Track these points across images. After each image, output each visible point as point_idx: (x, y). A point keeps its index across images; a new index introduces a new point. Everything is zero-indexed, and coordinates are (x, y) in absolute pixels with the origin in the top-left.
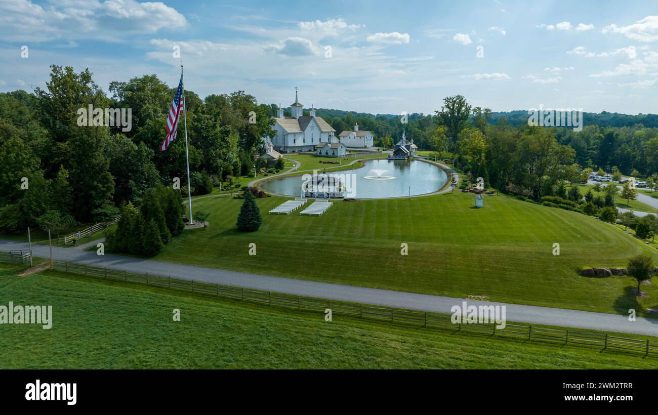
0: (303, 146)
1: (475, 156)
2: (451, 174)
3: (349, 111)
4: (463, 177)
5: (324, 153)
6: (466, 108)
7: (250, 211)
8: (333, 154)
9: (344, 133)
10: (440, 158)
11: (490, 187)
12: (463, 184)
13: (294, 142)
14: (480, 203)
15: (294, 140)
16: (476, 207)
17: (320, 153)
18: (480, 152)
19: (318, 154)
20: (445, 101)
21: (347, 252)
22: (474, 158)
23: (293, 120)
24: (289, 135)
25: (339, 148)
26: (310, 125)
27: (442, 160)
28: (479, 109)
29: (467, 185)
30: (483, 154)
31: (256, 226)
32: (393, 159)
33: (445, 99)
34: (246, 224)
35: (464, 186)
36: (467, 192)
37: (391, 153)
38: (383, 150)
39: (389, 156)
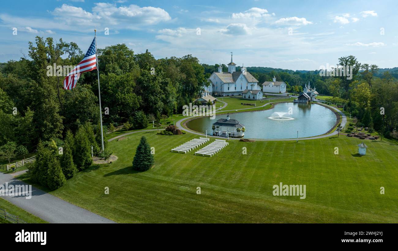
0: (235, 92)
1: (362, 103)
2: (341, 117)
3: (277, 68)
4: (350, 120)
5: (247, 97)
6: (357, 65)
7: (142, 153)
8: (254, 98)
9: (266, 83)
10: (334, 102)
11: (374, 131)
12: (349, 129)
13: (229, 89)
14: (363, 151)
15: (229, 88)
16: (358, 155)
17: (245, 97)
18: (366, 99)
19: (243, 97)
20: (340, 60)
21: (213, 206)
22: (360, 104)
23: (229, 74)
24: (224, 85)
25: (258, 94)
26: (240, 77)
27: (335, 104)
28: (367, 65)
29: (352, 129)
30: (369, 101)
31: (146, 166)
32: (297, 103)
33: (340, 59)
34: (138, 165)
35: (349, 130)
36: (352, 136)
37: (296, 97)
38: (293, 95)
39: (295, 100)
